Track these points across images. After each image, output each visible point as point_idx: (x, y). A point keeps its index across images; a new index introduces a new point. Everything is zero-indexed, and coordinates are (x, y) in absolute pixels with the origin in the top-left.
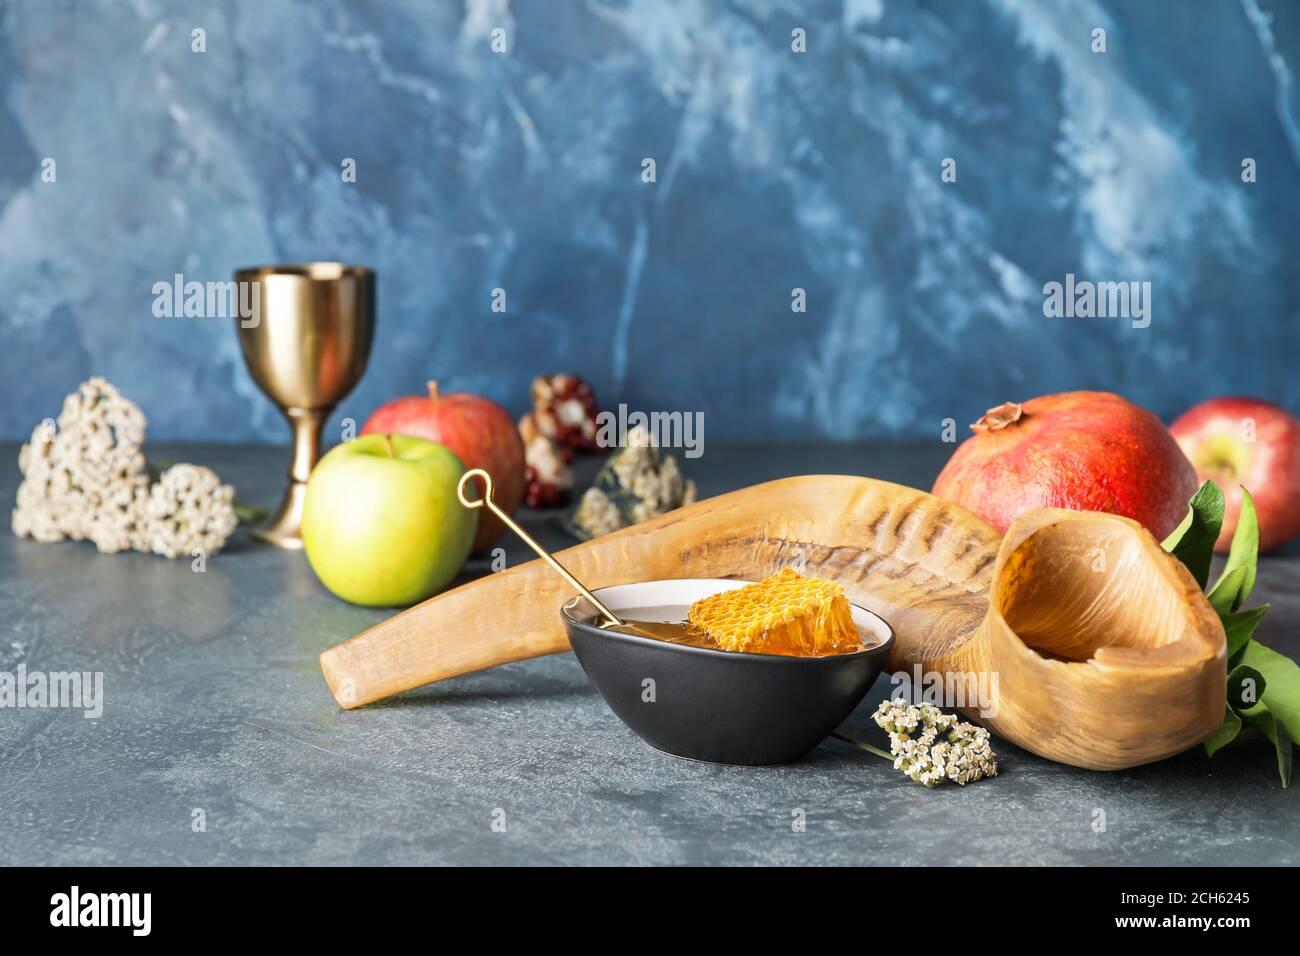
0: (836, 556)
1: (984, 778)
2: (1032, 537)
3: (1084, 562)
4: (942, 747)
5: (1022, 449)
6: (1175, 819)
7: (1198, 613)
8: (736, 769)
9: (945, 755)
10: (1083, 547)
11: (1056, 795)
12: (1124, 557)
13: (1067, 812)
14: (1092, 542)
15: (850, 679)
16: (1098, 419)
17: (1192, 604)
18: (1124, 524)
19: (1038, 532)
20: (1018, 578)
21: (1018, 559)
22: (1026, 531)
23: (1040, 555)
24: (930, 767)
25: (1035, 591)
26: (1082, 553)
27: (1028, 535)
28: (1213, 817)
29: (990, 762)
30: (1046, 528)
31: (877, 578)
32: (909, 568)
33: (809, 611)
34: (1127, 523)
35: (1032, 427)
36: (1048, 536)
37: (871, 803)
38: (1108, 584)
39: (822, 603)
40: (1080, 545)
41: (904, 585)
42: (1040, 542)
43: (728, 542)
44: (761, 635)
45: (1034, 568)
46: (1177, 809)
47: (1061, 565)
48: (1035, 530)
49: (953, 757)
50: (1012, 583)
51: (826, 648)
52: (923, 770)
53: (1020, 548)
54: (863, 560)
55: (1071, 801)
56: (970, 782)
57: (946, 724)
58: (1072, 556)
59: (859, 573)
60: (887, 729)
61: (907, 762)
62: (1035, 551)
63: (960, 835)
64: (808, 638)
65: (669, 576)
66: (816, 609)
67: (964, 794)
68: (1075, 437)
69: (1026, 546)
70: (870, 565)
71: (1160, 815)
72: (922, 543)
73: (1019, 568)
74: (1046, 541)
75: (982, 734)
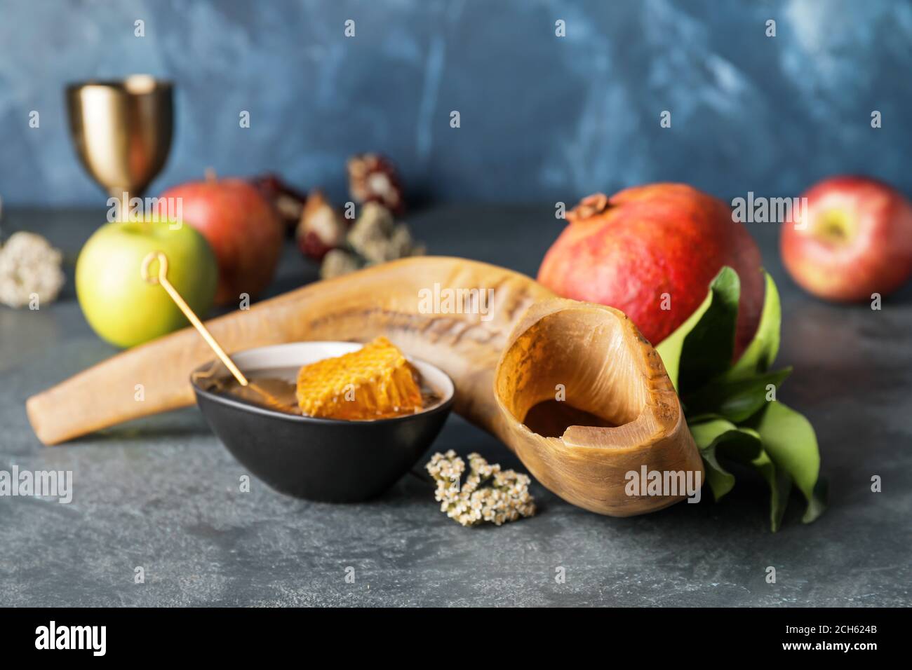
0: (436, 325)
1: (520, 518)
2: (538, 324)
3: (585, 345)
4: (482, 492)
5: (601, 235)
6: (662, 563)
7: (658, 397)
8: (322, 505)
9: (483, 501)
10: (582, 332)
11: (574, 537)
12: (613, 342)
13: (572, 554)
14: (589, 328)
15: (409, 435)
16: (664, 210)
17: (654, 387)
18: (612, 314)
19: (543, 319)
20: (530, 357)
21: (525, 344)
22: (533, 319)
23: (548, 339)
24: (469, 510)
25: (550, 368)
26: (582, 337)
27: (533, 323)
28: (695, 561)
29: (527, 504)
30: (550, 316)
31: (466, 345)
32: (494, 335)
33: (372, 380)
34: (615, 313)
35: (612, 215)
36: (553, 322)
37: (412, 542)
38: (605, 363)
39: (383, 373)
40: (580, 331)
41: (487, 350)
42: (547, 328)
43: (349, 313)
44: (332, 399)
45: (544, 349)
46: (670, 552)
47: (567, 347)
48: (541, 318)
49: (490, 502)
50: (524, 362)
51: (389, 410)
52: (463, 513)
53: (527, 333)
54: (458, 328)
55: (582, 543)
56: (508, 521)
57: (487, 474)
58: (575, 339)
59: (452, 339)
60: (436, 478)
61: (453, 505)
62: (543, 335)
63: (467, 576)
64: (373, 400)
65: (302, 339)
66: (378, 379)
67: (495, 535)
68: (642, 225)
69: (533, 331)
70: (463, 333)
71: (652, 558)
72: (505, 316)
73: (529, 349)
74: (551, 326)
75: (523, 480)
